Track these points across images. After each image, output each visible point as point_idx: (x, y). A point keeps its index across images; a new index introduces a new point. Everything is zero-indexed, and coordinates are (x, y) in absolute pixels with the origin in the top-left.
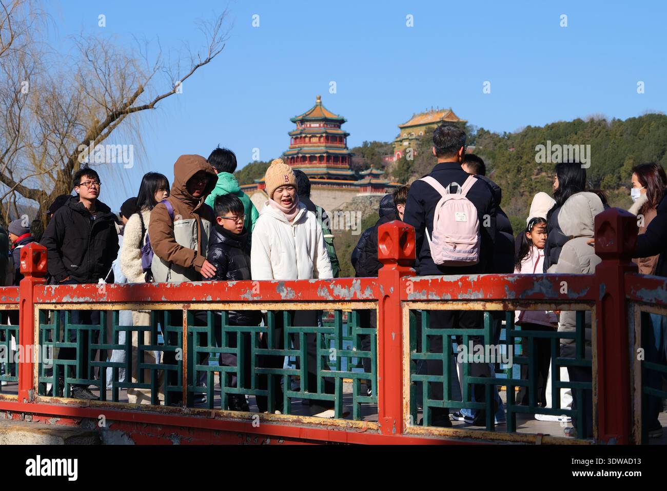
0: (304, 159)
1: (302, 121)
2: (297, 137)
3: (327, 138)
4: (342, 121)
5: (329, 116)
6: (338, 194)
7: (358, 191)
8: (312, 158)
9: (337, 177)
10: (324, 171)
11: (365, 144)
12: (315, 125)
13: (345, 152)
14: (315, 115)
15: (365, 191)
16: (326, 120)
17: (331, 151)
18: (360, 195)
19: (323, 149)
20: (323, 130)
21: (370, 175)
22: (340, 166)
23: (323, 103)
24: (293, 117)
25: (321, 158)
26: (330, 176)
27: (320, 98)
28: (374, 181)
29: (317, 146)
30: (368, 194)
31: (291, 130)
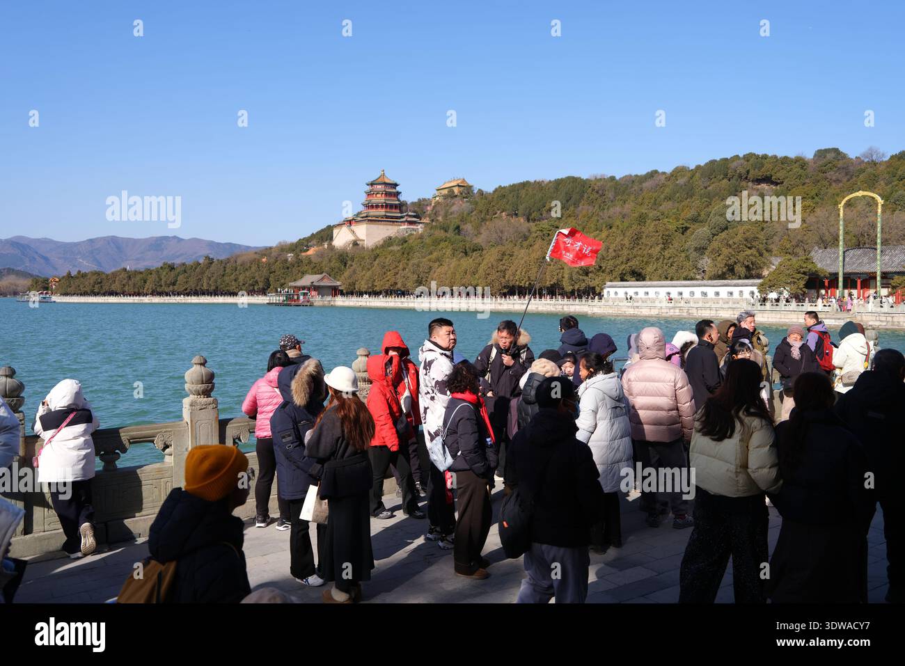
0: (372, 206)
1: (372, 184)
2: (369, 194)
3: (386, 194)
4: (396, 185)
5: (387, 181)
6: (390, 227)
7: (401, 225)
8: (377, 206)
9: (392, 217)
10: (384, 214)
11: (419, 199)
12: (379, 187)
13: (397, 202)
14: (380, 181)
15: (404, 225)
16: (385, 184)
17: (387, 202)
18: (401, 227)
19: (383, 201)
20: (384, 189)
21: (407, 215)
22: (394, 211)
23: (386, 174)
24: (367, 182)
25: (382, 206)
26: (387, 217)
27: (383, 171)
28: (409, 219)
29: (380, 199)
30: (405, 227)
31: (366, 190)
